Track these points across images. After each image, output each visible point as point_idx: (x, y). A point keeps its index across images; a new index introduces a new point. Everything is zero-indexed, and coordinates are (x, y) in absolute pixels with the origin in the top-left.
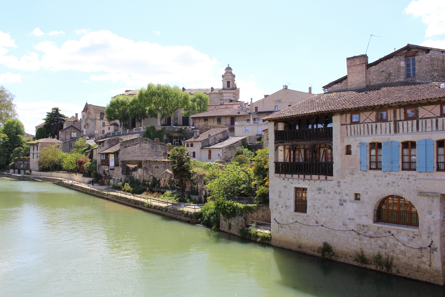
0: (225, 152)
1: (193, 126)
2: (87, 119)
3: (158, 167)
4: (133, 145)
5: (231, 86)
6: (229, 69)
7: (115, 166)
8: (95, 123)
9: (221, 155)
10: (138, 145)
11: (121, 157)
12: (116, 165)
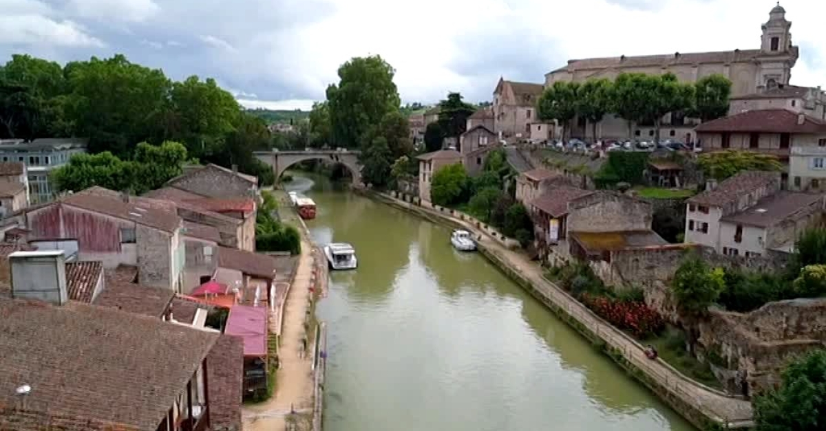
0: (773, 234)
1: (698, 146)
2: (502, 105)
3: (637, 260)
4: (591, 205)
5: (781, 48)
6: (778, 11)
7: (558, 239)
8: (515, 113)
9: (764, 240)
10: (599, 205)
11: (570, 226)
12: (561, 235)
